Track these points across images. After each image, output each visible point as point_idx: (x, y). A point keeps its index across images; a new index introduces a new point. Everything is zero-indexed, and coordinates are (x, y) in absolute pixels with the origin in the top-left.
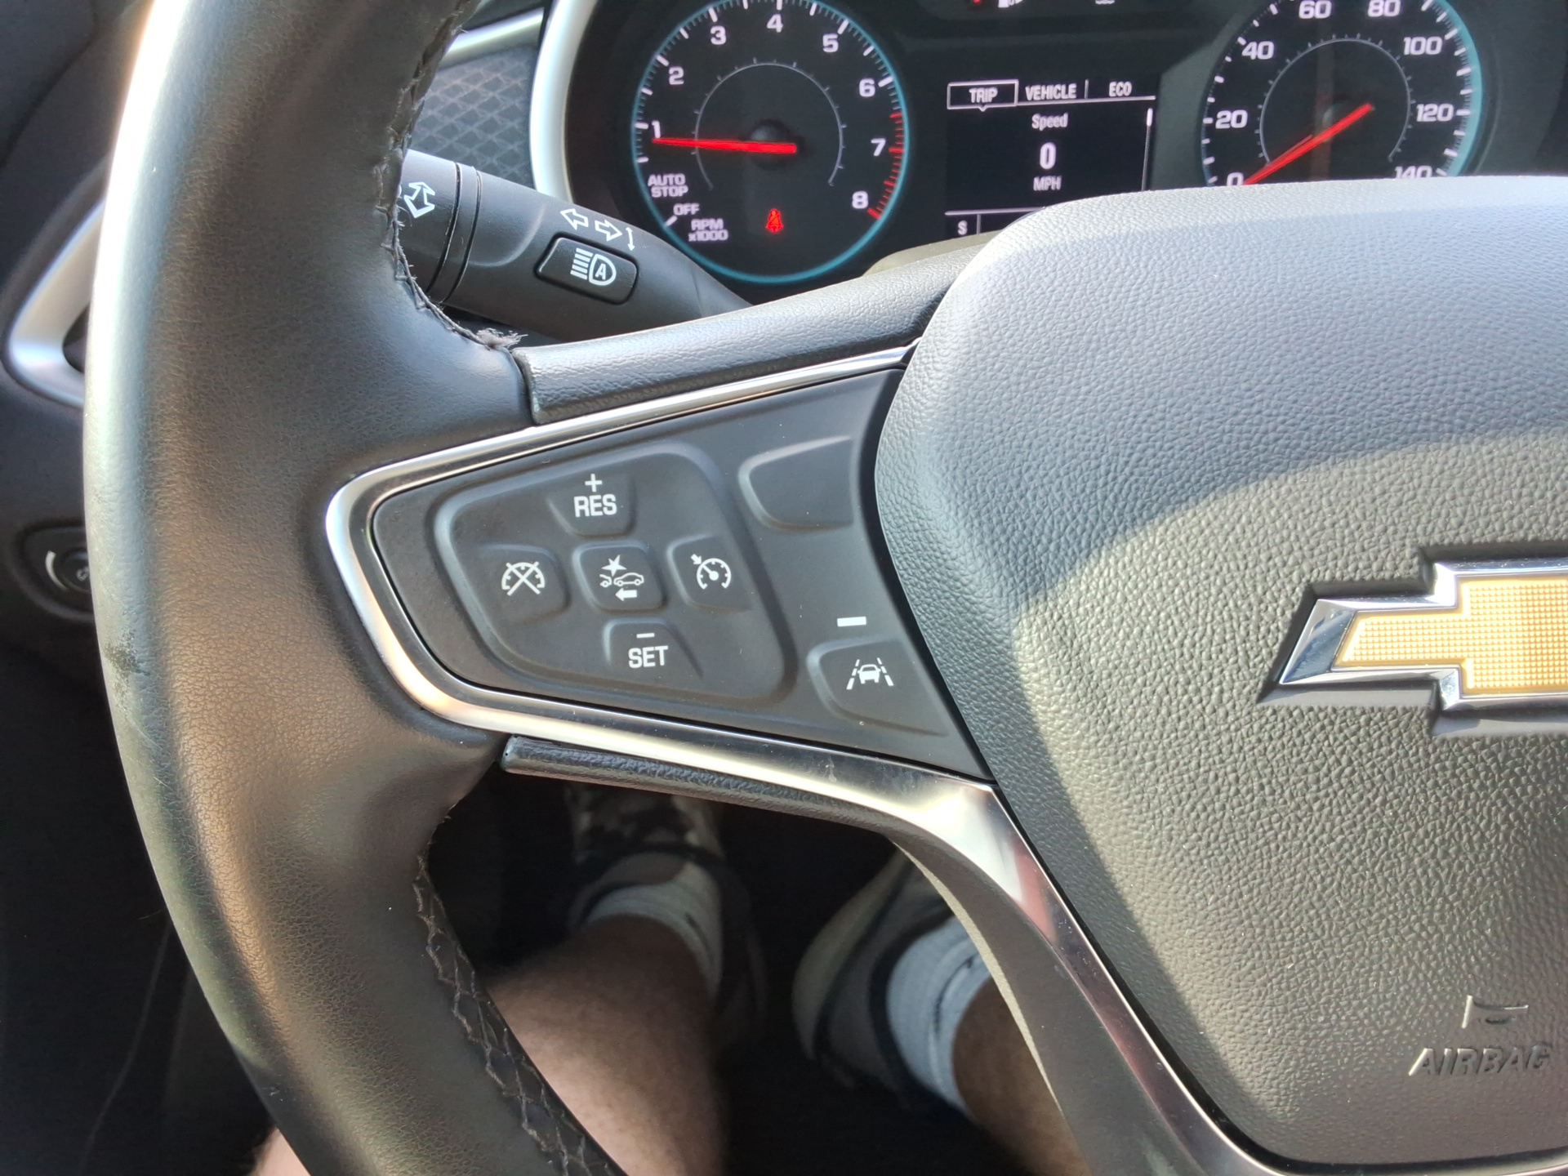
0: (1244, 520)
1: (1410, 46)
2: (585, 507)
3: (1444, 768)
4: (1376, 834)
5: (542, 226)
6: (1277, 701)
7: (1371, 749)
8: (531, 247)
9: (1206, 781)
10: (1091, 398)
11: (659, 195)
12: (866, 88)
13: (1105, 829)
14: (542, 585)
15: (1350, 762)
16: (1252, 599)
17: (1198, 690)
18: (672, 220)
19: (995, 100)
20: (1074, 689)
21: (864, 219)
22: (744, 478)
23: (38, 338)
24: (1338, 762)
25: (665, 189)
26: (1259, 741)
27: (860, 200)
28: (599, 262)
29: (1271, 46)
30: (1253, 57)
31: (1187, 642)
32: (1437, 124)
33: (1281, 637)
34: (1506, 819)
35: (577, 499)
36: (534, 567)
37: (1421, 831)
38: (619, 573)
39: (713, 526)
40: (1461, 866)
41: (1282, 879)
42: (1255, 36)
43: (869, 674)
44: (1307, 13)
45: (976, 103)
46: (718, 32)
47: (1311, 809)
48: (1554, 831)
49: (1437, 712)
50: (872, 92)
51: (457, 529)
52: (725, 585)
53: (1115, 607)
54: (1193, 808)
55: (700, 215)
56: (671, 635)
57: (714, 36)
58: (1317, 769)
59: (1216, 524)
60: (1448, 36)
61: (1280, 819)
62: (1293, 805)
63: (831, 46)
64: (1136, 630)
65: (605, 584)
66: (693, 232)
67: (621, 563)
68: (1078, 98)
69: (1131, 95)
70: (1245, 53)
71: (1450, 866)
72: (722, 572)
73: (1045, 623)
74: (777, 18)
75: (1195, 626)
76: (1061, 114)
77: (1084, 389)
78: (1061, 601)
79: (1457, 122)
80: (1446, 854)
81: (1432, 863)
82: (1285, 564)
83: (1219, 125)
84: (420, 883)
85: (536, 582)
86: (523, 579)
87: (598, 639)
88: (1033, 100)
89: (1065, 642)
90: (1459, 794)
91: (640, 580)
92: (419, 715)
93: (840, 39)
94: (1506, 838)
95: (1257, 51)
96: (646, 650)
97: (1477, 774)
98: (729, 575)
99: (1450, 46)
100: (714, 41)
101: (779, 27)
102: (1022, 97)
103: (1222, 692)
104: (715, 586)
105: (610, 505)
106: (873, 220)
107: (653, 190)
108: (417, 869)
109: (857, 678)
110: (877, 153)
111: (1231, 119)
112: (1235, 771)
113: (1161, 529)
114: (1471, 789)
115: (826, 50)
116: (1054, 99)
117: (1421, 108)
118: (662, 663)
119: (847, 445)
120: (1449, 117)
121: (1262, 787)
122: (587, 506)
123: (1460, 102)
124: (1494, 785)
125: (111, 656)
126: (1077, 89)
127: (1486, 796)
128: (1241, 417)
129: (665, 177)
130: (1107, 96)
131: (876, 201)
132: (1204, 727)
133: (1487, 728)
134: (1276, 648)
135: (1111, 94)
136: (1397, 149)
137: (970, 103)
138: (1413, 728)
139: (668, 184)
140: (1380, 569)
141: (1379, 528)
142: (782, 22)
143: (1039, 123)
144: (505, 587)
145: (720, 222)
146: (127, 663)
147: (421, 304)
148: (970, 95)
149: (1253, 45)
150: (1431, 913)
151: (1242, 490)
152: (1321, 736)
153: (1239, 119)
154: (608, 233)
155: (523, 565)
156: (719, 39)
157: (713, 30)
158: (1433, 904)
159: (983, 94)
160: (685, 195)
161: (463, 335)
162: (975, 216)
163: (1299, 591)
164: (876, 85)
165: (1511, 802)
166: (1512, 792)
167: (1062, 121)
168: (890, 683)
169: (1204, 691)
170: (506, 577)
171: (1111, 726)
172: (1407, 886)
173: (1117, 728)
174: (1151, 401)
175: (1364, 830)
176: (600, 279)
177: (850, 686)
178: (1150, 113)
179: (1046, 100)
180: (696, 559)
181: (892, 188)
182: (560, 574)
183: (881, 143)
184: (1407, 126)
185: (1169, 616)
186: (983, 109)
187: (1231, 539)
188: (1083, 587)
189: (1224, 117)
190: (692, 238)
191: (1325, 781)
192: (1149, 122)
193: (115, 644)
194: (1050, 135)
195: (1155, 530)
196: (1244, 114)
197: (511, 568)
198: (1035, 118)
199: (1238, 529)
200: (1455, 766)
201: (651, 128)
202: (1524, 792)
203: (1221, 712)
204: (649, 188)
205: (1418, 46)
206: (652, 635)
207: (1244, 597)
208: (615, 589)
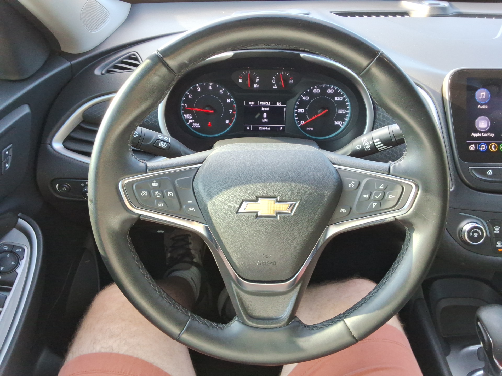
0: (236, 191)
1: (336, 98)
2: (153, 185)
3: (257, 223)
4: (250, 231)
5: (155, 138)
6: (238, 214)
7: (249, 220)
8: (153, 141)
9: (229, 224)
10: (221, 174)
11: (186, 118)
12: (228, 101)
13: (219, 230)
14: (147, 195)
15: (246, 222)
16: (236, 201)
17: (229, 212)
18: (189, 123)
19: (254, 104)
20: (214, 211)
21: (228, 125)
22: (176, 182)
23: (57, 141)
24: (245, 222)
25: (187, 117)
26: (236, 219)
27: (227, 121)
28: (164, 144)
29: (308, 97)
30: (305, 99)
31: (228, 206)
32: (342, 113)
33: (239, 206)
34: (265, 230)
35: (152, 183)
36: (146, 192)
37: (255, 231)
38: (157, 194)
39: (171, 187)
40: (260, 236)
41: (239, 237)
42: (305, 95)
43: (192, 209)
44: (315, 91)
45: (250, 104)
46: (199, 88)
47: (242, 228)
48: (271, 232)
49: (257, 216)
50: (229, 101)
51: (136, 187)
52: (172, 196)
53: (220, 201)
54: (228, 227)
55: (194, 122)
56: (164, 202)
57: (198, 89)
58: (242, 223)
59: (233, 191)
60: (344, 97)
61: (238, 229)
62: (240, 227)
63: (221, 92)
64: (222, 204)
65: (155, 195)
66: (193, 126)
67: (158, 192)
68: (270, 105)
69: (281, 105)
70: (303, 98)
71: (259, 236)
72: (172, 194)
73: (211, 203)
74: (211, 87)
75: (229, 204)
76: (267, 108)
77: (220, 173)
78: (213, 200)
79: (347, 113)
80: (258, 234)
81: (256, 235)
82: (240, 197)
83: (298, 112)
84: (128, 235)
85: (146, 194)
86: (144, 194)
87: (154, 202)
88: (262, 105)
89: (214, 205)
90: (259, 227)
91: (160, 195)
92: (129, 211)
93: (223, 91)
94: (265, 232)
95: (305, 98)
96: (160, 204)
97: (261, 224)
98: (173, 195)
99: (344, 99)
100: (198, 90)
101: (211, 88)
102: (260, 104)
103: (232, 212)
104: (171, 196)
105: (157, 184)
106: (230, 125)
107: (185, 117)
108: (128, 233)
109: (190, 210)
110: (230, 113)
111: (301, 111)
112: (233, 222)
113: (226, 192)
114: (261, 226)
115: (220, 93)
116: (266, 105)
117: (339, 110)
118: (163, 206)
119: (191, 178)
120: (345, 112)
121: (236, 225)
122: (153, 184)
123: (347, 110)
124: (264, 226)
125: (90, 200)
126: (270, 103)
127: (263, 227)
128: (238, 178)
129: (187, 115)
130: (276, 105)
131: (230, 122)
132: (229, 217)
133: (263, 218)
134: (238, 207)
135: (277, 104)
136: (335, 118)
137: (249, 104)
138: (254, 218)
139: (188, 116)
140: (251, 198)
141: (252, 193)
142: (212, 87)
143: (263, 109)
144: (142, 194)
145: (198, 124)
146: (92, 201)
147: (133, 157)
148: (249, 103)
149: (305, 97)
150: (257, 242)
151: (236, 187)
152: (243, 218)
153: (302, 111)
154: (166, 139)
155: (144, 192)
156: (199, 90)
157: (198, 88)
158: (257, 240)
159: (252, 103)
160: (191, 118)
161: (139, 161)
162: (251, 126)
163: (241, 200)
164: (230, 100)
165: (266, 228)
166: (266, 227)
167: (268, 109)
168: (194, 210)
169: (230, 212)
170: (142, 193)
171: (219, 216)
172: (254, 238)
173: (219, 217)
174: (228, 175)
175: (248, 231)
176: (164, 146)
177: (189, 211)
178: (285, 108)
179: (264, 105)
180: (168, 192)
181: (233, 119)
182: (149, 193)
183: (231, 111)
184: (336, 114)
185: (226, 203)
186: (252, 106)
187: (234, 193)
188: (216, 198)
189: (299, 110)
190: (193, 127)
191: (243, 224)
192: (285, 110)
193: (91, 199)
194: (265, 111)
195: (225, 192)
196: (303, 110)
197: (143, 192)
198: (262, 108)
199: (235, 192)
200: (259, 223)
201: (185, 105)
202: (267, 227)
203: (231, 215)
204: (184, 117)
205: (338, 98)
206: (161, 202)
207: (235, 201)
208: (157, 196)
